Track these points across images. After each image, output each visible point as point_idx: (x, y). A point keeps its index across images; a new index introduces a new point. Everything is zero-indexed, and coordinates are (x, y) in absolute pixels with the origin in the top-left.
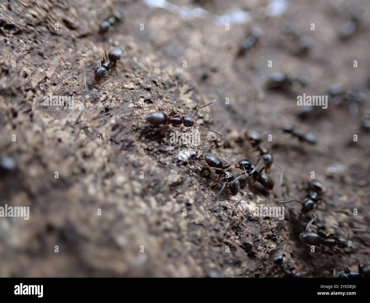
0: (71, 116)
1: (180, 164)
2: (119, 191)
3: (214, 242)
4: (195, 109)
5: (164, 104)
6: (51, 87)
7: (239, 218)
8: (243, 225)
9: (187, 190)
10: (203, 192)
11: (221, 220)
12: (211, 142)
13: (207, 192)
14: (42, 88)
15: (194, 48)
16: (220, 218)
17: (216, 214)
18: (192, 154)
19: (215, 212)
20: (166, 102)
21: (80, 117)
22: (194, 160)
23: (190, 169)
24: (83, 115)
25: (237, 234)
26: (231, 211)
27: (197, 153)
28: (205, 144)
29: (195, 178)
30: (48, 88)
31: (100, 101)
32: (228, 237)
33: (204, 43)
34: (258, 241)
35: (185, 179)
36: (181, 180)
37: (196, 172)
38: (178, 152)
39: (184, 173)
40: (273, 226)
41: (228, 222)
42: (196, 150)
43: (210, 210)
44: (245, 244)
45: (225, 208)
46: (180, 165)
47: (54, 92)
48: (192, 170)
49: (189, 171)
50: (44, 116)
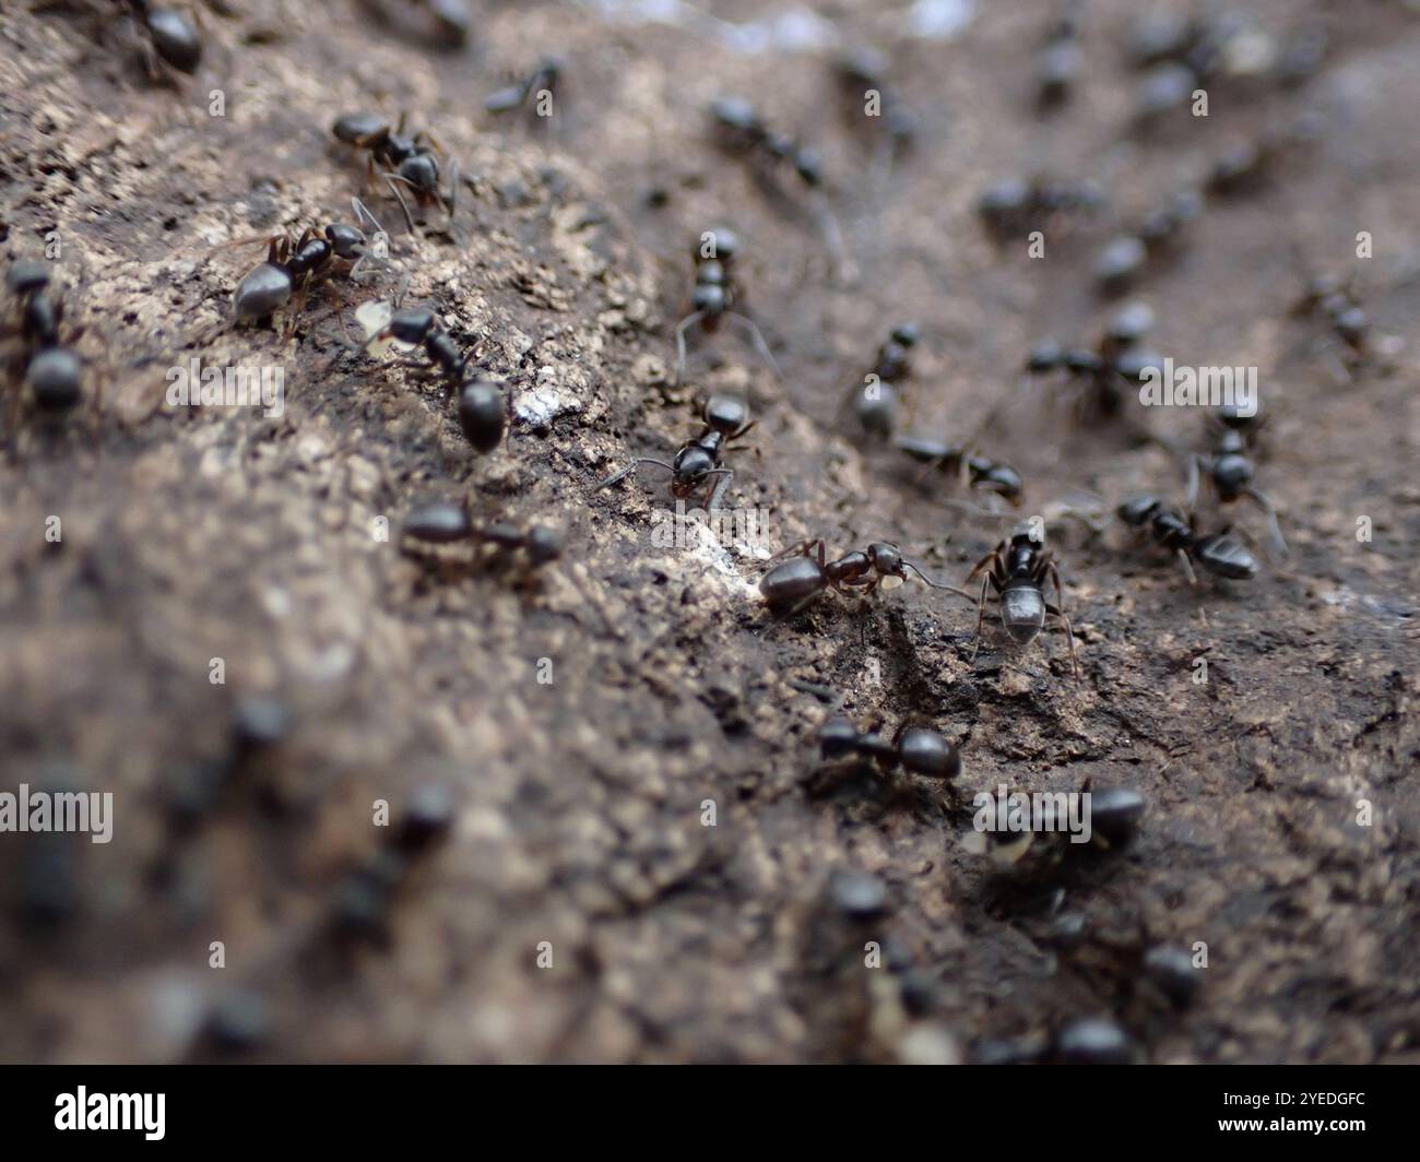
0: (178, 258)
1: (523, 431)
2: (300, 478)
3: (607, 671)
4: (599, 278)
5: (492, 252)
6: (129, 169)
7: (703, 614)
8: (716, 637)
9: (536, 512)
10: (594, 528)
11: (642, 611)
12: (644, 387)
13: (610, 530)
14: (98, 171)
15: (633, 112)
16: (638, 605)
17: (628, 593)
18: (567, 406)
19: (625, 585)
20: (501, 246)
21: (207, 260)
22: (576, 428)
23: (556, 450)
24: (220, 256)
25: (692, 662)
26: (677, 590)
27: (585, 404)
28: (622, 389)
29: (572, 480)
30: (117, 173)
31: (281, 220)
32: (660, 664)
33: (669, 99)
34: (763, 687)
35: (533, 479)
36: (522, 478)
37: (578, 465)
38: (520, 395)
39: (531, 460)
40: (821, 653)
41: (663, 620)
42: (583, 397)
43: (608, 579)
44: (716, 692)
45: (661, 579)
46: (522, 434)
47: (134, 186)
48: (562, 453)
49: (552, 457)
50: (92, 249)
